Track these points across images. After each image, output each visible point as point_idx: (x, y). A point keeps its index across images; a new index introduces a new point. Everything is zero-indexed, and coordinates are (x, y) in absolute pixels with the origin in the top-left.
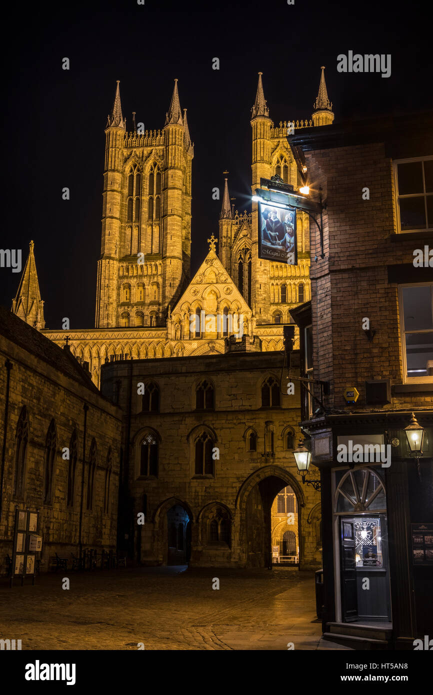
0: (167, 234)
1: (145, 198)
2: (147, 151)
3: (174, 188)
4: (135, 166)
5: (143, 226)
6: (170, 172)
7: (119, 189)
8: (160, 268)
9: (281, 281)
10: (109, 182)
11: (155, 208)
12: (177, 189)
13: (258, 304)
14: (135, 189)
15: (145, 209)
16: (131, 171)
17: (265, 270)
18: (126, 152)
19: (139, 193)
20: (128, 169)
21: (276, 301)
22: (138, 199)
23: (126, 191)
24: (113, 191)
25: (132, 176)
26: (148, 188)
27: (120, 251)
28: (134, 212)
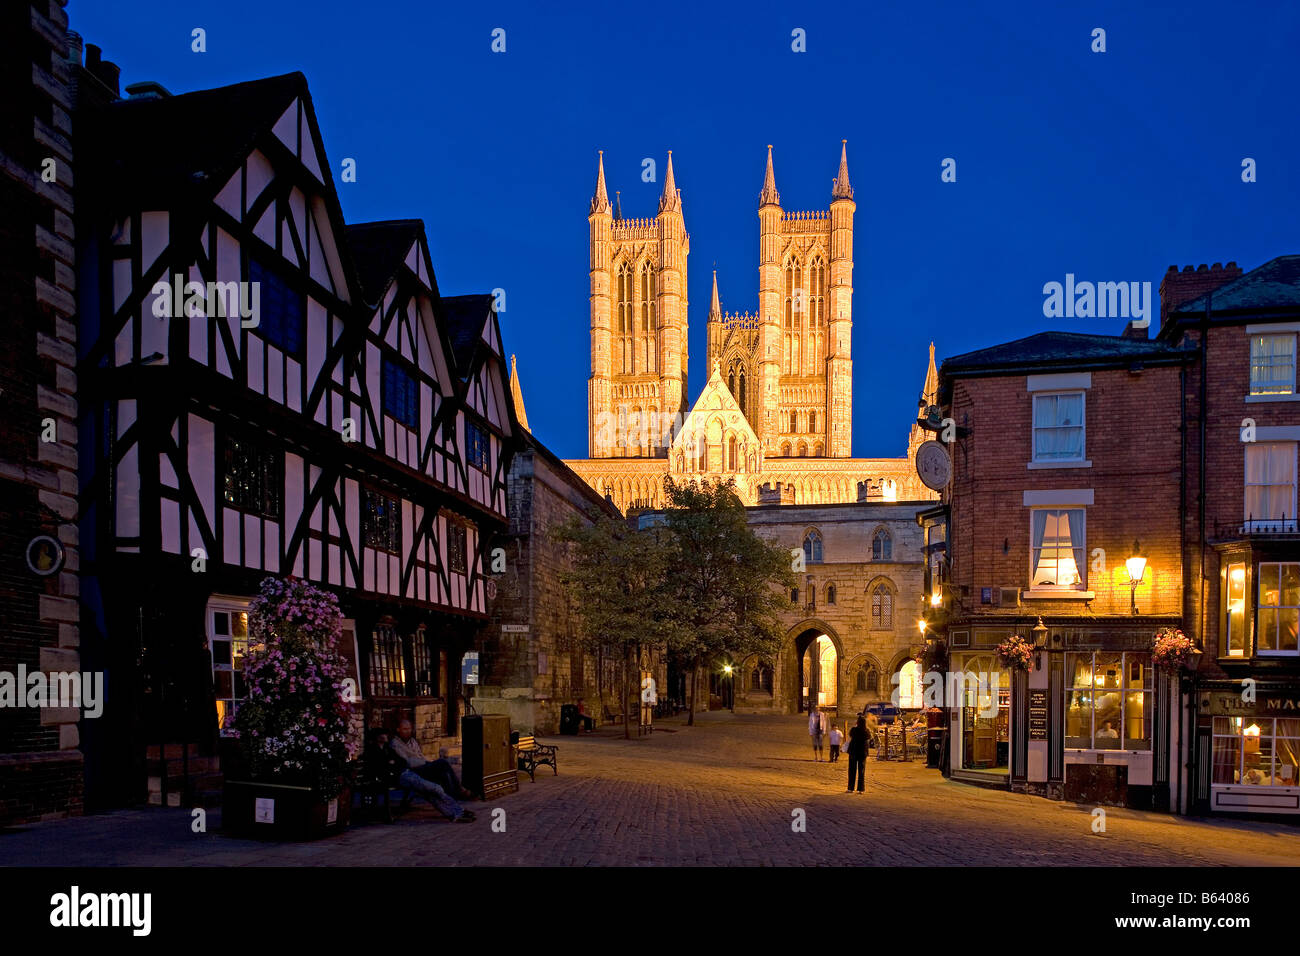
0: (664, 350)
1: (638, 305)
2: (638, 244)
3: (672, 294)
4: (625, 264)
5: (637, 339)
6: (666, 273)
7: (608, 294)
8: (657, 390)
9: (791, 409)
10: (597, 285)
12: (675, 295)
13: (766, 433)
14: (625, 293)
15: (638, 318)
16: (621, 270)
18: (614, 247)
19: (630, 299)
20: (617, 268)
21: (785, 431)
22: (630, 305)
23: (616, 295)
24: (602, 295)
25: (622, 276)
26: (641, 292)
27: (612, 369)
28: (625, 322)
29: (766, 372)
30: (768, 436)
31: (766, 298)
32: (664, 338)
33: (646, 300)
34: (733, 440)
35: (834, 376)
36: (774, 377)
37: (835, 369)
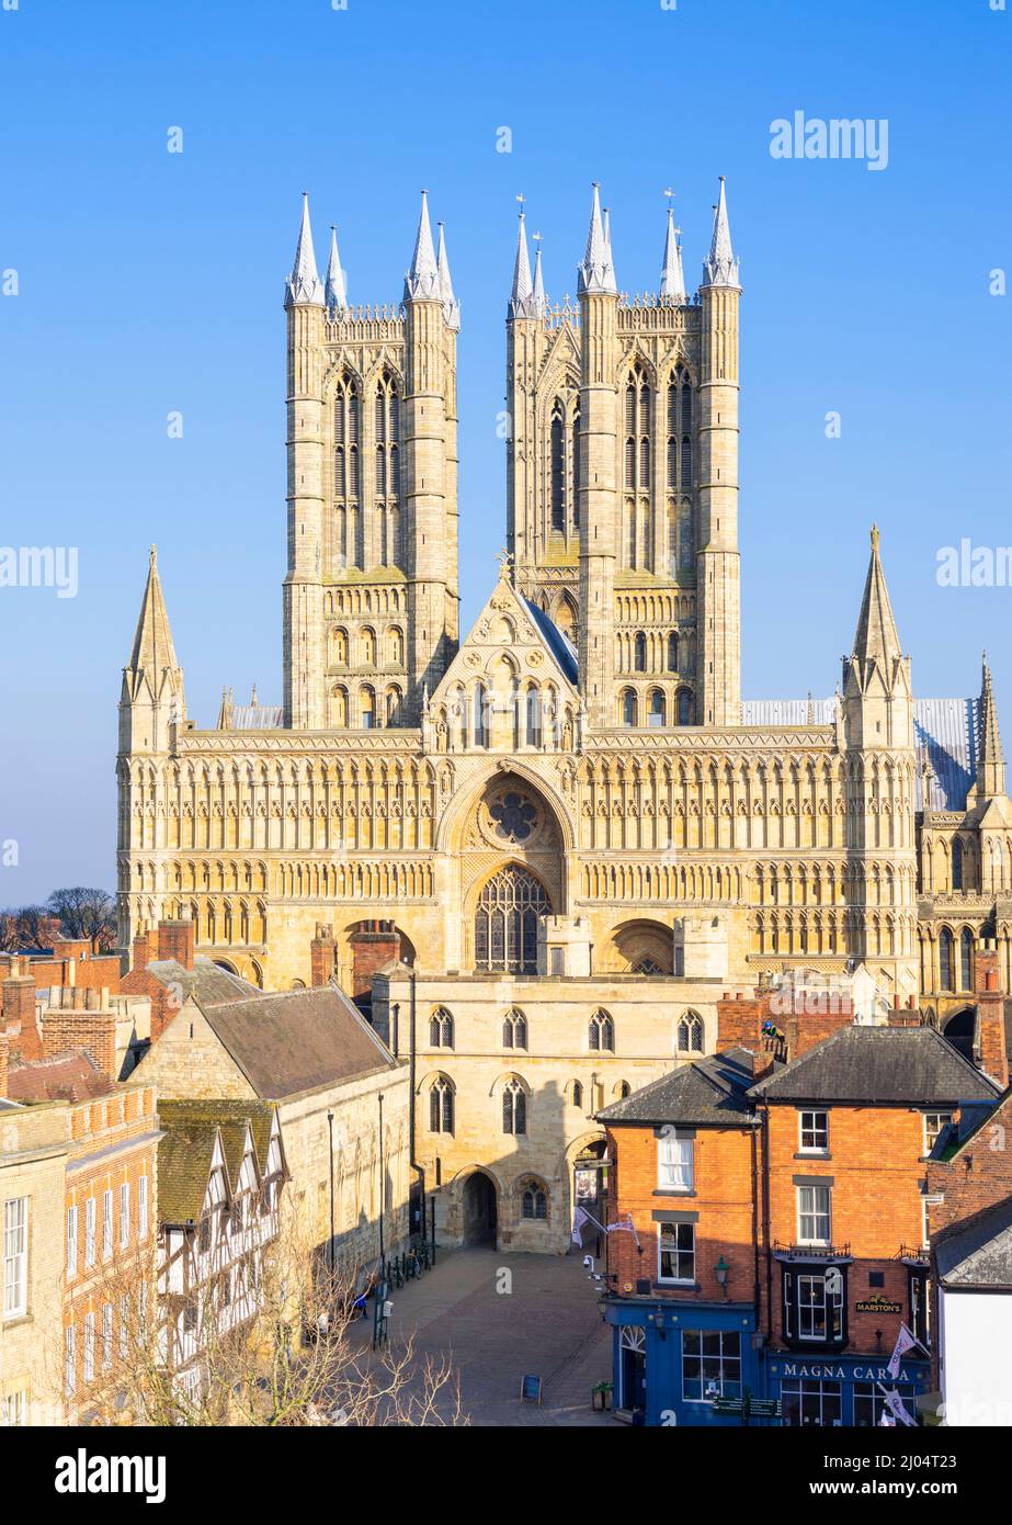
0: (414, 532)
1: (370, 448)
3: (428, 439)
5: (367, 508)
6: (418, 401)
7: (319, 435)
8: (402, 599)
9: (634, 630)
10: (298, 422)
11: (389, 469)
12: (433, 439)
13: (592, 677)
14: (347, 428)
15: (370, 472)
16: (340, 390)
17: (605, 608)
19: (356, 438)
20: (332, 387)
21: (626, 669)
22: (355, 451)
23: (330, 434)
24: (306, 441)
26: (374, 428)
27: (324, 562)
28: (348, 479)
29: (591, 570)
30: (595, 681)
31: (591, 443)
32: (414, 512)
33: (384, 440)
35: (707, 580)
36: (605, 579)
37: (709, 569)
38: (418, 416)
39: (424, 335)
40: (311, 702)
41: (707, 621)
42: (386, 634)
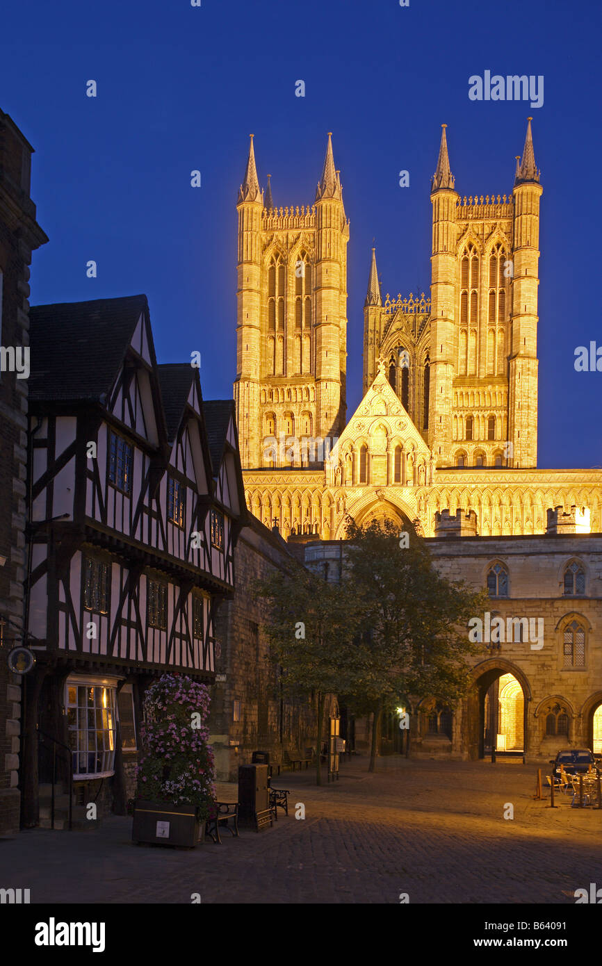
0: (321, 349)
1: (291, 300)
2: (292, 234)
3: (330, 288)
4: (277, 255)
5: (290, 337)
6: (324, 265)
7: (258, 288)
8: (312, 393)
9: (466, 413)
10: (245, 279)
11: (304, 313)
12: (333, 288)
13: (438, 441)
14: (277, 286)
15: (291, 314)
16: (272, 262)
17: (447, 398)
18: (265, 237)
19: (282, 293)
20: (267, 260)
21: (460, 438)
22: (281, 301)
23: (266, 290)
24: (250, 290)
25: (273, 269)
26: (294, 285)
27: (261, 371)
28: (277, 319)
29: (438, 373)
30: (440, 443)
31: (439, 291)
32: (320, 336)
33: (301, 294)
34: (399, 449)
35: (517, 377)
36: (447, 378)
37: (519, 370)
38: (324, 275)
39: (328, 222)
40: (251, 458)
41: (517, 403)
42: (301, 416)
